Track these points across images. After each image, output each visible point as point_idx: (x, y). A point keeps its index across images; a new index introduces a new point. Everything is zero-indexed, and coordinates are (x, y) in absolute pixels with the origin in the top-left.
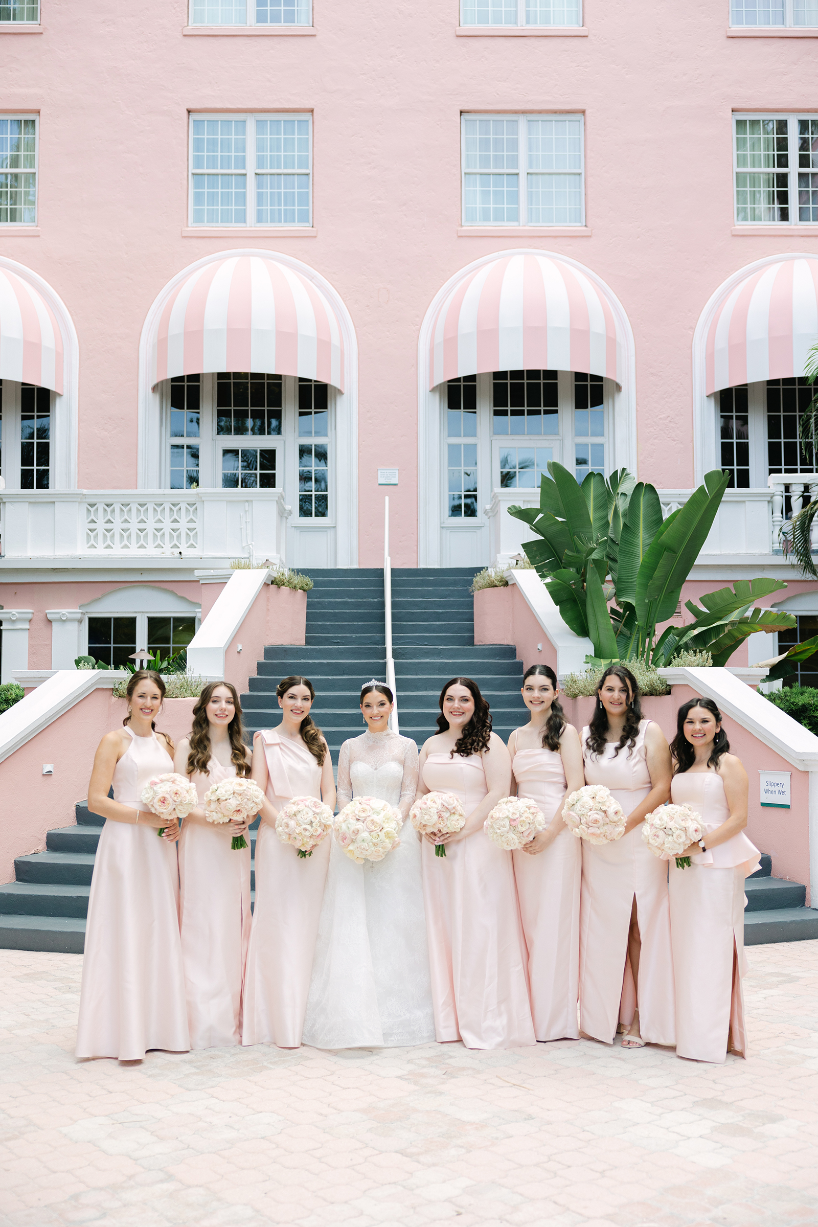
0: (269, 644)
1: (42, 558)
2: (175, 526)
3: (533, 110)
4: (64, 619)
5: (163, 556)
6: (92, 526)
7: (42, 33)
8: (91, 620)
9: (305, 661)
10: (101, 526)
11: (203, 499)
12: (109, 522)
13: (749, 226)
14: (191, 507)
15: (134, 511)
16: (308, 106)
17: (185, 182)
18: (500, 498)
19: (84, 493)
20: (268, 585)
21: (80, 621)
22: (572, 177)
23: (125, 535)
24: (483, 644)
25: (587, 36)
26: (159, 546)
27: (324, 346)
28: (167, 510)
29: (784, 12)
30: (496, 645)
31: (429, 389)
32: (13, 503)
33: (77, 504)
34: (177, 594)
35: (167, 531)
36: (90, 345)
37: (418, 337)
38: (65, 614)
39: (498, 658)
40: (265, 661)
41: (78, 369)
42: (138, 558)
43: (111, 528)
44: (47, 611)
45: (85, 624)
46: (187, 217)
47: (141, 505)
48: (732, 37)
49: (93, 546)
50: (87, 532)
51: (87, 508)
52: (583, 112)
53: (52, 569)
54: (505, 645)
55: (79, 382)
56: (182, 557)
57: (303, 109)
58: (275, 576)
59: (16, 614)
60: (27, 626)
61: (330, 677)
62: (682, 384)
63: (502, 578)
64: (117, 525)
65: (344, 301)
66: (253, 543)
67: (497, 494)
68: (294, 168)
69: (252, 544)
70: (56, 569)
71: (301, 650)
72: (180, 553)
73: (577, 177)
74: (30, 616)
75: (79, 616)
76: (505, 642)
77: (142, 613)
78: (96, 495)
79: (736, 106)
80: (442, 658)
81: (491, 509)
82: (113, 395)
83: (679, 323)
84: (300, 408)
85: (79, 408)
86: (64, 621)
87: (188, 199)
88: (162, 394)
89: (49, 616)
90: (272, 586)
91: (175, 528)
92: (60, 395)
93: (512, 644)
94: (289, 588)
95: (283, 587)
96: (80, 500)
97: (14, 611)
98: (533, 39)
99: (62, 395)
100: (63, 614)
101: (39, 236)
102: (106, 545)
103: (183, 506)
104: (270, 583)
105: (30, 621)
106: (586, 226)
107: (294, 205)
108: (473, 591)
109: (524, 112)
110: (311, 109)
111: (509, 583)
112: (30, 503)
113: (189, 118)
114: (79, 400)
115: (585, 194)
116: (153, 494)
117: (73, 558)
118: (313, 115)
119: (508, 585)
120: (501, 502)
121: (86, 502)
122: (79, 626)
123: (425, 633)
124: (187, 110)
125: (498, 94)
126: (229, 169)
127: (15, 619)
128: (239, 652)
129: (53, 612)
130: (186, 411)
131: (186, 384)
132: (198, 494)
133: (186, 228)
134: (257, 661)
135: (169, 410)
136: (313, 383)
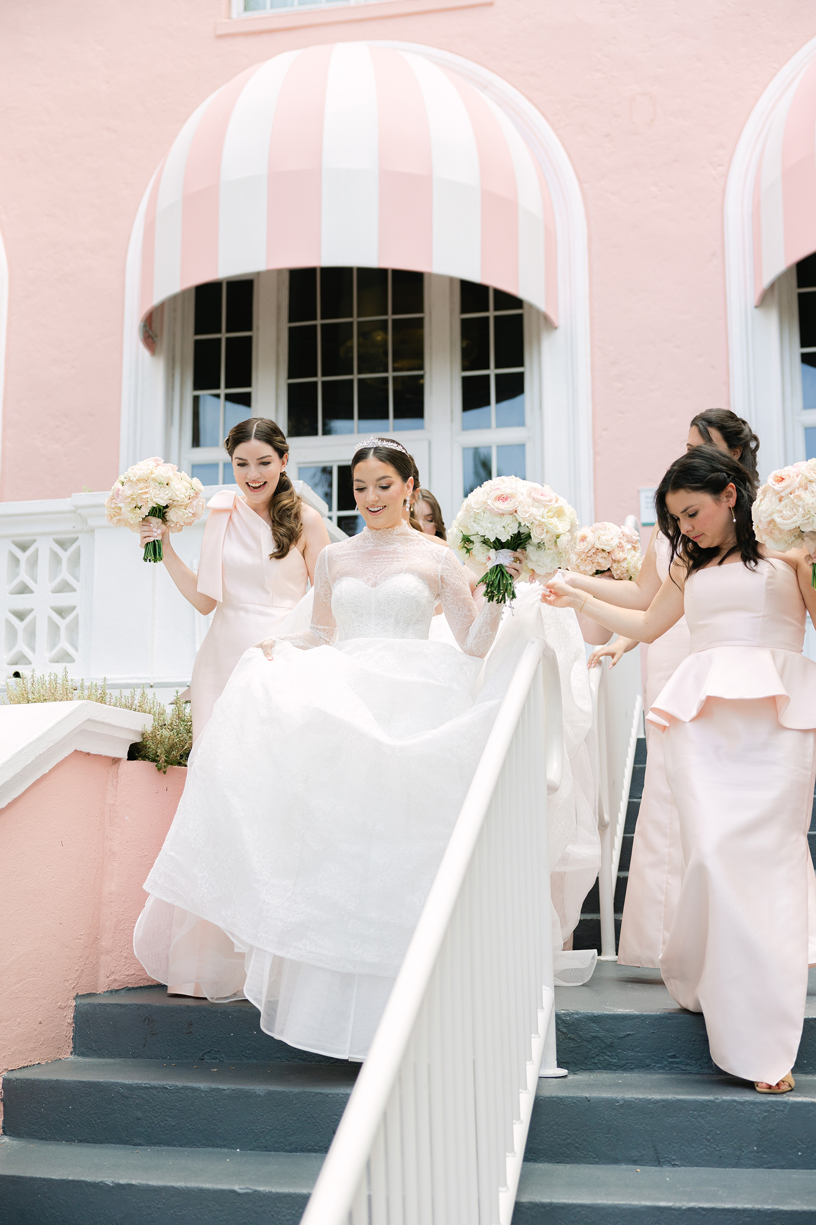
11: (92, 523)
31: (752, 301)
37: (724, 190)
46: (230, 2)
65: (555, 130)
84: (463, 370)
88: (173, 360)
130: (223, 391)
131: (224, 336)
132: (75, 511)
133: (225, 20)
134: (5, 1073)
135: (190, 393)
136: (491, 314)
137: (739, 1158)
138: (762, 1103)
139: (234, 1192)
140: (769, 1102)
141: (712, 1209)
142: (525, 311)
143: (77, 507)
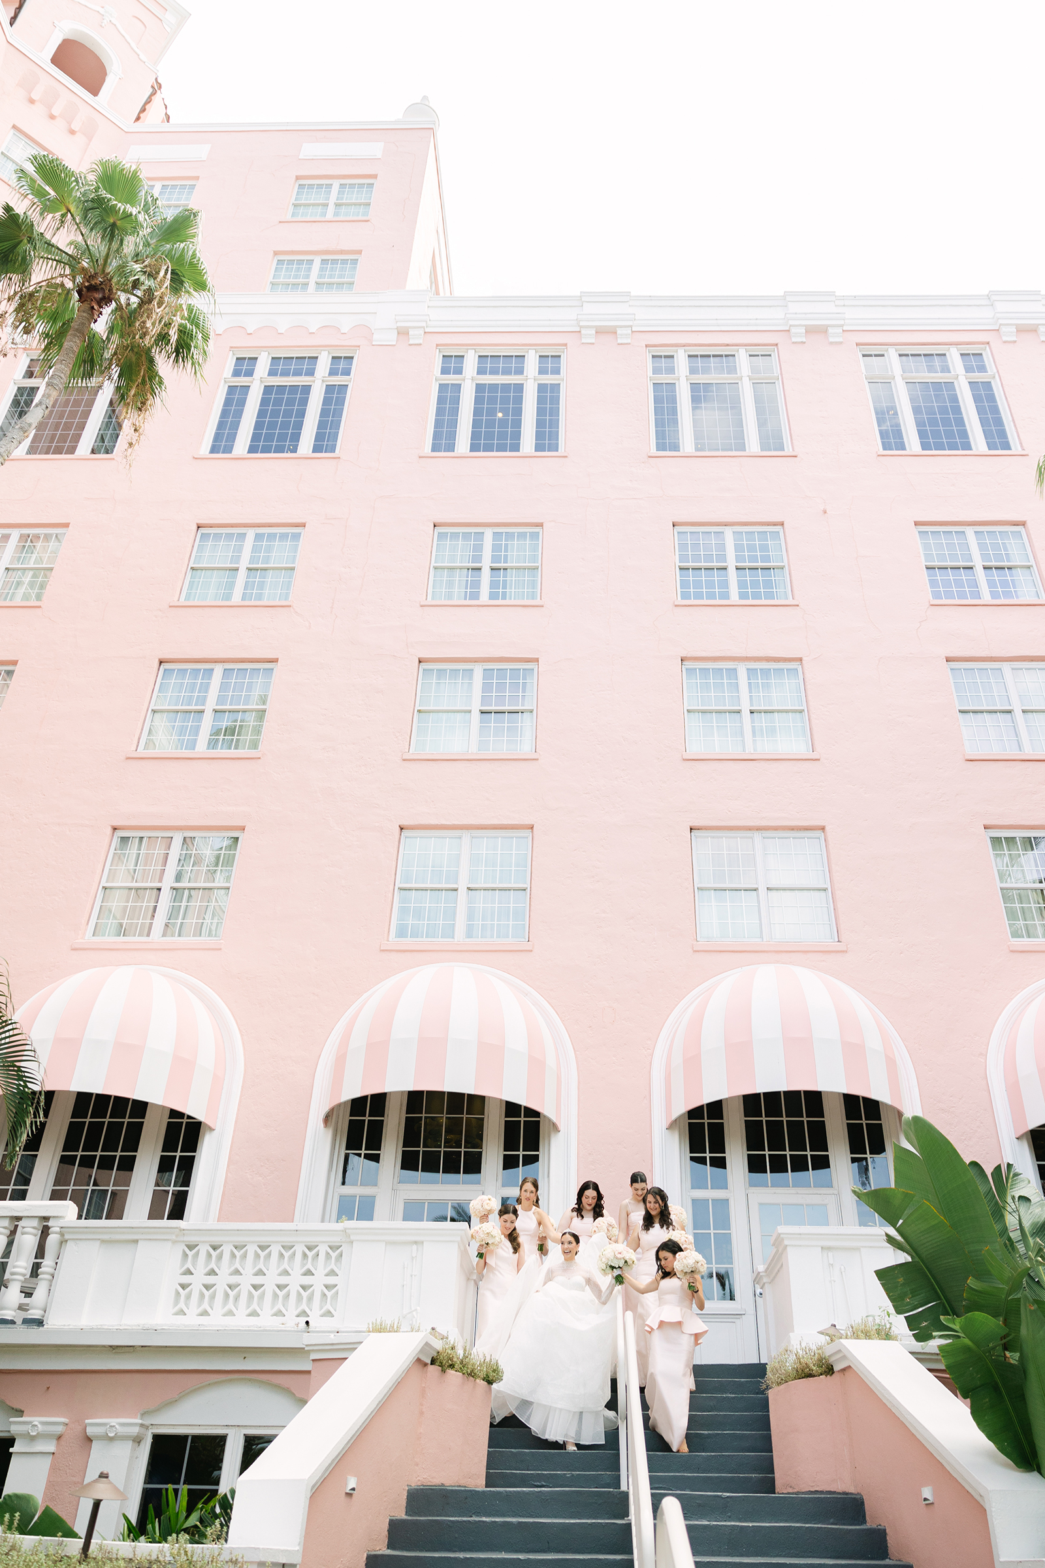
0: (419, 1484)
1: (99, 1329)
2: (307, 1280)
3: (768, 826)
4: (111, 1435)
5: (283, 1327)
6: (186, 1279)
7: (260, 758)
8: (159, 1440)
9: (477, 1519)
10: (198, 1279)
11: (352, 1238)
12: (213, 1274)
13: (1024, 942)
14: (334, 1252)
15: (251, 1256)
16: (528, 822)
17: (390, 895)
18: (786, 1242)
19: (182, 1227)
20: (426, 1365)
21: (138, 1440)
22: (817, 893)
23: (232, 1294)
24: (796, 1490)
25: (819, 760)
26: (279, 1313)
27: (536, 1065)
28: (299, 1256)
29: (1020, 741)
30: (821, 1492)
31: (665, 1125)
32: (78, 1242)
33: (169, 1244)
34: (294, 1394)
35: (294, 1288)
36: (258, 1069)
37: (651, 1063)
38: (114, 1426)
39: (832, 1520)
40: (405, 1517)
41: (238, 1098)
42: (242, 1330)
43: (213, 1283)
44: (87, 1421)
45: (146, 1444)
46: (389, 932)
47: (263, 1248)
48: (971, 761)
49: (182, 1312)
50: (176, 1290)
51: (184, 1252)
52: (823, 829)
53: (111, 1346)
54: (839, 1493)
55: (237, 1114)
56: (310, 1330)
57: (523, 825)
58: (438, 1349)
59: (39, 1426)
60: (51, 1448)
61: (521, 1556)
62: (982, 1123)
63: (820, 1360)
64: (222, 1280)
65: (562, 1021)
66: (418, 1308)
67: (781, 1236)
68: (510, 883)
69: (416, 1310)
70: (117, 1346)
71: (473, 1494)
72: (307, 1323)
73: (823, 894)
74: (59, 1429)
75: (135, 1430)
76: (839, 1487)
77: (237, 1428)
78: (200, 1230)
79: (988, 823)
80: (730, 1519)
81: (766, 1271)
82: (276, 1130)
83: (965, 1049)
84: (505, 1151)
85: (231, 1147)
86: (111, 1439)
87: (391, 913)
88: (337, 1130)
89: (90, 1431)
90: (431, 1368)
91: (307, 1283)
92: (211, 1129)
93: (853, 1492)
94: (461, 1374)
95: (451, 1372)
96: (174, 1237)
97: (36, 1420)
98: (762, 762)
99: (214, 1130)
100: (111, 1426)
101: (220, 949)
102: (201, 1309)
103: (323, 1249)
104: (429, 1362)
105: (59, 1438)
106: (839, 941)
107: (508, 920)
108: (768, 1388)
109: (759, 829)
110: (531, 825)
111: (836, 1369)
112: (103, 1241)
113: (401, 835)
114: (233, 1137)
115: (834, 909)
116: (281, 1230)
117: (145, 1330)
118: (532, 832)
119: (833, 1373)
120: (788, 1248)
121: (183, 1241)
122: (133, 1450)
123: (684, 1471)
124: (400, 826)
125: (730, 811)
126: (439, 883)
127: (34, 1434)
128: (349, 1495)
129: (95, 1425)
130: (363, 1152)
131: (367, 1118)
132: (345, 1230)
133: (386, 942)
134: (389, 1517)
135: (343, 1152)
136: (522, 1119)
137: (720, 1552)
138: (729, 1526)
139: (519, 1559)
140: (731, 1525)
141: (717, 1562)
142: (541, 1119)
143: (345, 1229)
